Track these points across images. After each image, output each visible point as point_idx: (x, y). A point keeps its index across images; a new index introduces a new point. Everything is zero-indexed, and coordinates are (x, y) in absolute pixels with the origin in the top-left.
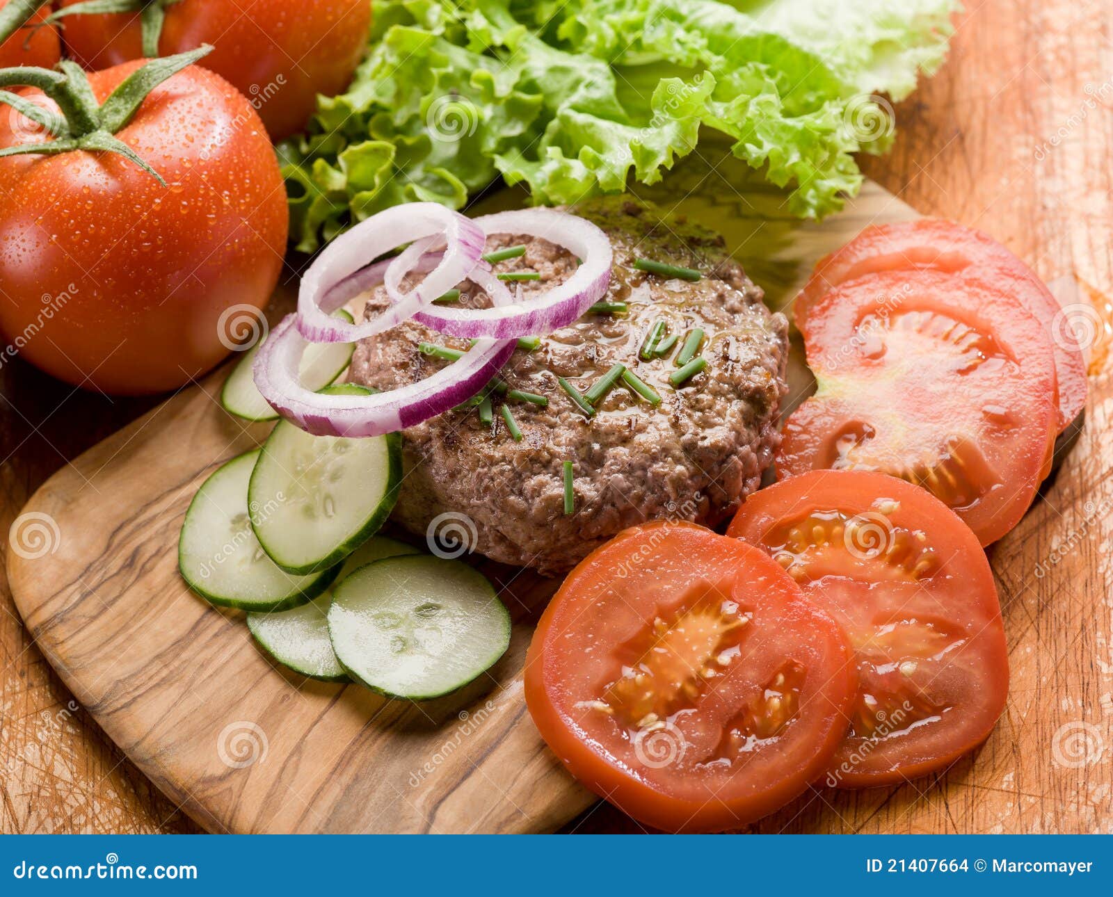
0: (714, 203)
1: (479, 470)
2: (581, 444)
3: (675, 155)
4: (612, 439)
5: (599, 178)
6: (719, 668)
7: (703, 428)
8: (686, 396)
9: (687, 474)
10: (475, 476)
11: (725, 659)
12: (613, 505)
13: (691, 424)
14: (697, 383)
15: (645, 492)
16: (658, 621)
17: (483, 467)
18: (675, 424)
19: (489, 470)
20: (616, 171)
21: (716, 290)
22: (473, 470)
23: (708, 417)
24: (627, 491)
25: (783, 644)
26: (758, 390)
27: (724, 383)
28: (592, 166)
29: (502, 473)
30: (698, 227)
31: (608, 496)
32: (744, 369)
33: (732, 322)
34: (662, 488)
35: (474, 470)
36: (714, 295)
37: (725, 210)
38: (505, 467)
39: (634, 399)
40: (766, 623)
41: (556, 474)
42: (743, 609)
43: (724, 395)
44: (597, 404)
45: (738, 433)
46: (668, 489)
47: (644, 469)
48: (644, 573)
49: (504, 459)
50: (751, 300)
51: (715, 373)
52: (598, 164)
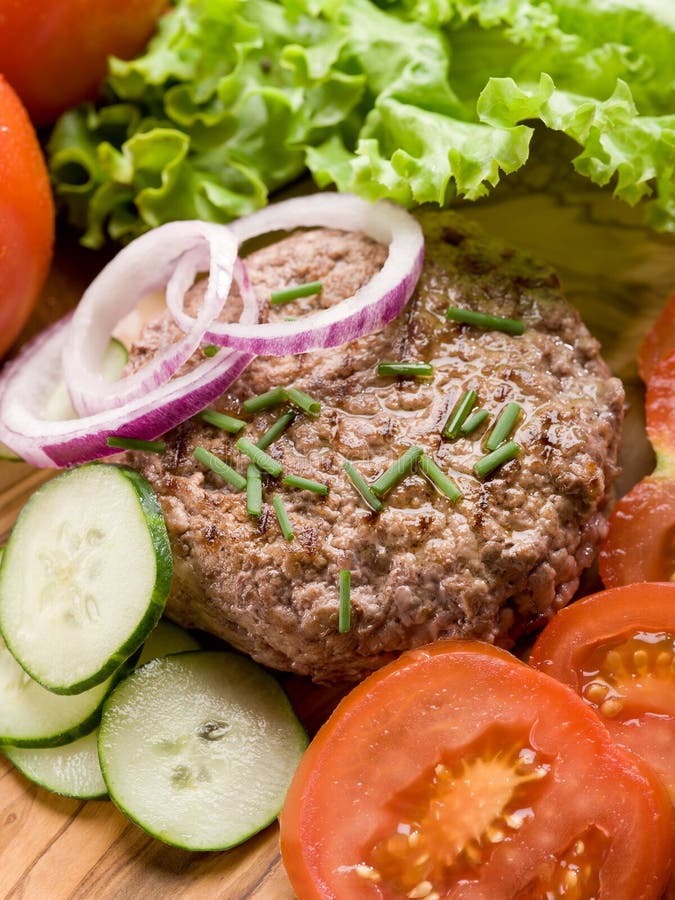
0: (561, 202)
1: (242, 573)
2: (364, 547)
3: (501, 172)
4: (400, 542)
5: (414, 189)
6: (508, 830)
7: (510, 530)
8: (491, 490)
9: (486, 589)
10: (237, 579)
11: (516, 820)
12: (398, 621)
13: (495, 526)
14: (507, 475)
15: (435, 610)
16: (440, 769)
17: (246, 570)
18: (477, 526)
19: (253, 574)
20: (435, 181)
21: (542, 348)
22: (234, 572)
23: (516, 517)
24: (413, 607)
25: (585, 804)
26: (579, 485)
27: (541, 474)
28: (407, 173)
29: (268, 578)
30: (529, 262)
31: (391, 611)
32: (564, 457)
33: (558, 389)
34: (456, 604)
35: (236, 573)
36: (539, 355)
37: (574, 212)
38: (272, 572)
39: (430, 494)
40: (566, 779)
41: (332, 582)
42: (541, 759)
43: (538, 489)
44: (384, 497)
45: (552, 537)
46: (463, 606)
47: (436, 581)
48: (429, 709)
49: (271, 562)
50: (584, 357)
51: (528, 461)
52: (413, 170)
